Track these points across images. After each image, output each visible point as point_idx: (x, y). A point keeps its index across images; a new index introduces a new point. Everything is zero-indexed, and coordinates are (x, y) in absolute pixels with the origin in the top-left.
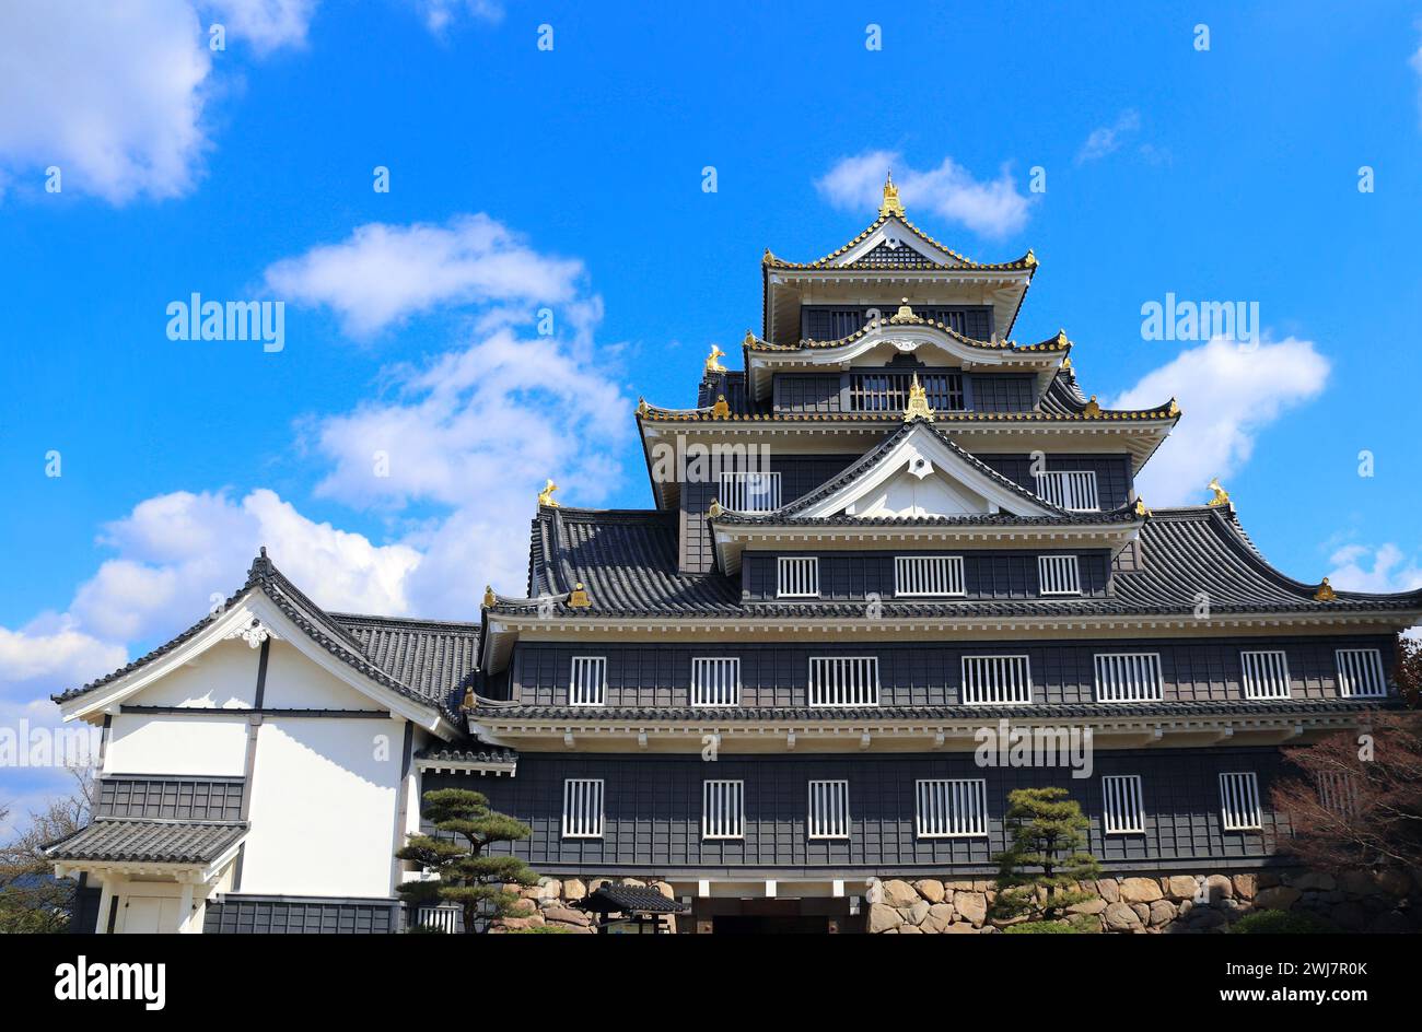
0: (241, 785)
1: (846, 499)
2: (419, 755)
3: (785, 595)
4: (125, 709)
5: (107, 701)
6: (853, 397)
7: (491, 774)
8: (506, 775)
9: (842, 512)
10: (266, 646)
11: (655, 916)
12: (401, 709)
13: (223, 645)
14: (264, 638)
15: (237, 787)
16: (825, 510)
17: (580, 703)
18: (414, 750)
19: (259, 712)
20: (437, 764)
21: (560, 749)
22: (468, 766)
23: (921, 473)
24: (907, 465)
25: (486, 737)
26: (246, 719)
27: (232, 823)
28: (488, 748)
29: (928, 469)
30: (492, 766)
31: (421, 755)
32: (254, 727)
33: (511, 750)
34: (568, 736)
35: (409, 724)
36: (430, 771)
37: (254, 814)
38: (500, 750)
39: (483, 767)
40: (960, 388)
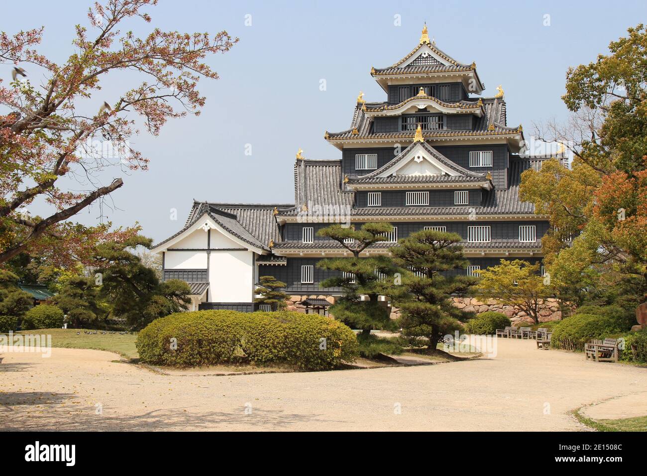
0: (206, 271)
1: (393, 171)
2: (256, 260)
3: (370, 205)
4: (169, 250)
5: (164, 248)
6: (403, 125)
7: (279, 265)
8: (283, 265)
9: (392, 174)
10: (209, 231)
11: (324, 307)
12: (252, 249)
13: (197, 231)
14: (209, 229)
15: (205, 272)
16: (385, 175)
17: (305, 242)
18: (256, 258)
19: (209, 250)
20: (263, 263)
21: (299, 256)
22: (272, 263)
23: (418, 161)
24: (414, 158)
25: (277, 254)
26: (205, 252)
27: (204, 282)
28: (278, 257)
29: (421, 159)
30: (279, 263)
31: (258, 260)
32: (209, 254)
33: (285, 257)
34: (301, 253)
35: (254, 253)
36: (261, 265)
37: (211, 280)
38: (282, 257)
39: (277, 263)
40: (442, 121)
